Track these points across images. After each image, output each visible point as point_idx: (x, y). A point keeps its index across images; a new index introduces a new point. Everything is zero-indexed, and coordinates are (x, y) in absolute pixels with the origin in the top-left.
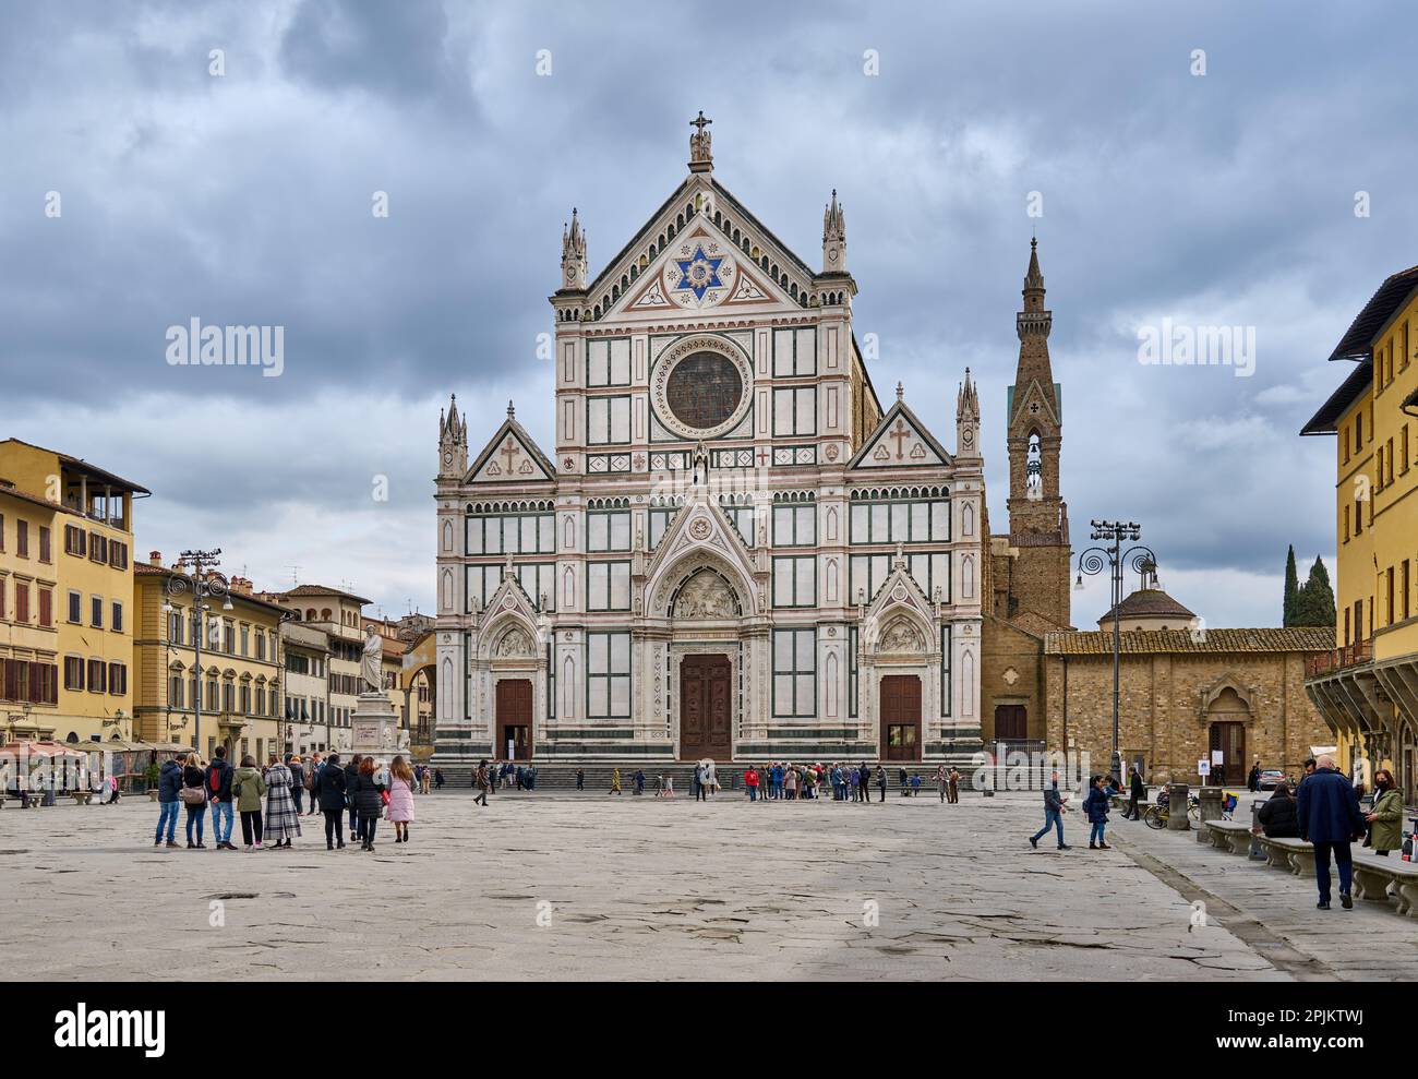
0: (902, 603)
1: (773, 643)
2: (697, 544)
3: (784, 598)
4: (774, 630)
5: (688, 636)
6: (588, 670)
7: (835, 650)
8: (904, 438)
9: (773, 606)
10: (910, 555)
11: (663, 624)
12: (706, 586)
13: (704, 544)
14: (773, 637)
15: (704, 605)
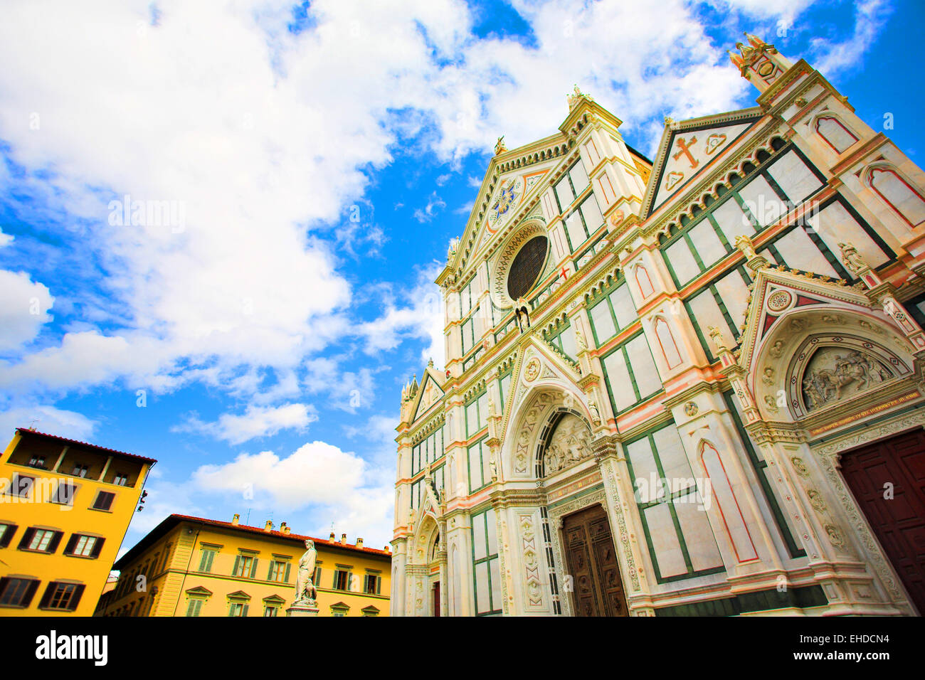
0: (792, 310)
1: (628, 462)
2: (532, 385)
3: (625, 398)
4: (625, 444)
5: (560, 493)
6: (474, 557)
7: (705, 434)
8: (691, 149)
9: (615, 414)
10: (769, 245)
11: (534, 486)
12: (568, 431)
13: (539, 383)
14: (626, 453)
15: (570, 452)
